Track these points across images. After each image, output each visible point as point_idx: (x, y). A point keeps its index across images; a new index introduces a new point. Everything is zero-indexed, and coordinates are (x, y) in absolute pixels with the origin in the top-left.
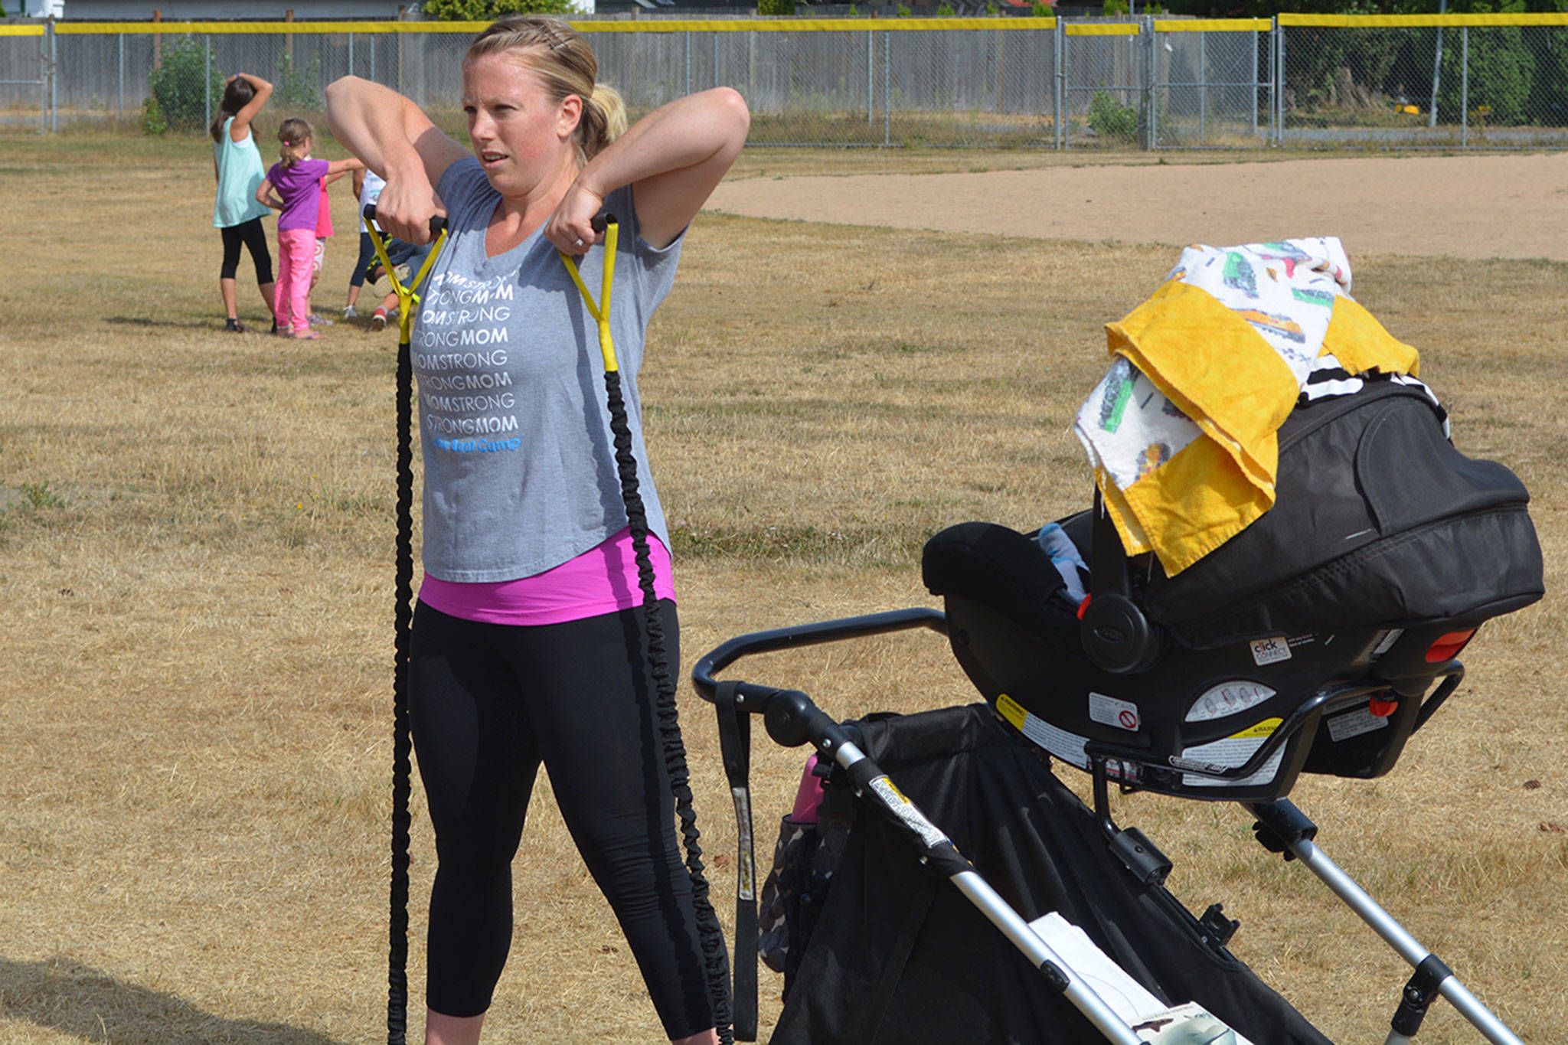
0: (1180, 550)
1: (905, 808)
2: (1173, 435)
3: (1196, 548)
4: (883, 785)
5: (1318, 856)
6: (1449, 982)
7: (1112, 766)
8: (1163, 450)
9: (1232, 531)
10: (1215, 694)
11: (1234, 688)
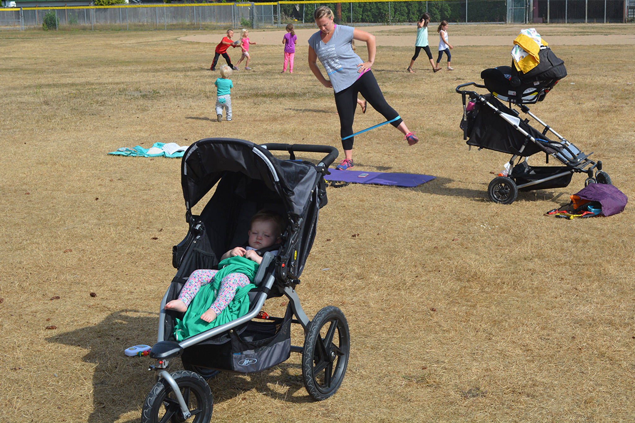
0: (526, 70)
1: (491, 106)
2: (524, 55)
3: (528, 70)
4: (488, 103)
5: (530, 113)
6: (550, 129)
7: (512, 100)
8: (523, 57)
9: (534, 67)
10: (527, 90)
11: (530, 89)
